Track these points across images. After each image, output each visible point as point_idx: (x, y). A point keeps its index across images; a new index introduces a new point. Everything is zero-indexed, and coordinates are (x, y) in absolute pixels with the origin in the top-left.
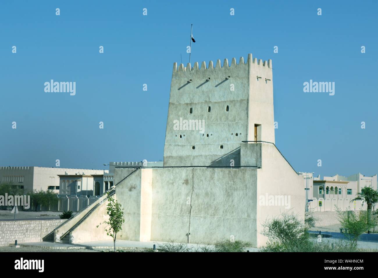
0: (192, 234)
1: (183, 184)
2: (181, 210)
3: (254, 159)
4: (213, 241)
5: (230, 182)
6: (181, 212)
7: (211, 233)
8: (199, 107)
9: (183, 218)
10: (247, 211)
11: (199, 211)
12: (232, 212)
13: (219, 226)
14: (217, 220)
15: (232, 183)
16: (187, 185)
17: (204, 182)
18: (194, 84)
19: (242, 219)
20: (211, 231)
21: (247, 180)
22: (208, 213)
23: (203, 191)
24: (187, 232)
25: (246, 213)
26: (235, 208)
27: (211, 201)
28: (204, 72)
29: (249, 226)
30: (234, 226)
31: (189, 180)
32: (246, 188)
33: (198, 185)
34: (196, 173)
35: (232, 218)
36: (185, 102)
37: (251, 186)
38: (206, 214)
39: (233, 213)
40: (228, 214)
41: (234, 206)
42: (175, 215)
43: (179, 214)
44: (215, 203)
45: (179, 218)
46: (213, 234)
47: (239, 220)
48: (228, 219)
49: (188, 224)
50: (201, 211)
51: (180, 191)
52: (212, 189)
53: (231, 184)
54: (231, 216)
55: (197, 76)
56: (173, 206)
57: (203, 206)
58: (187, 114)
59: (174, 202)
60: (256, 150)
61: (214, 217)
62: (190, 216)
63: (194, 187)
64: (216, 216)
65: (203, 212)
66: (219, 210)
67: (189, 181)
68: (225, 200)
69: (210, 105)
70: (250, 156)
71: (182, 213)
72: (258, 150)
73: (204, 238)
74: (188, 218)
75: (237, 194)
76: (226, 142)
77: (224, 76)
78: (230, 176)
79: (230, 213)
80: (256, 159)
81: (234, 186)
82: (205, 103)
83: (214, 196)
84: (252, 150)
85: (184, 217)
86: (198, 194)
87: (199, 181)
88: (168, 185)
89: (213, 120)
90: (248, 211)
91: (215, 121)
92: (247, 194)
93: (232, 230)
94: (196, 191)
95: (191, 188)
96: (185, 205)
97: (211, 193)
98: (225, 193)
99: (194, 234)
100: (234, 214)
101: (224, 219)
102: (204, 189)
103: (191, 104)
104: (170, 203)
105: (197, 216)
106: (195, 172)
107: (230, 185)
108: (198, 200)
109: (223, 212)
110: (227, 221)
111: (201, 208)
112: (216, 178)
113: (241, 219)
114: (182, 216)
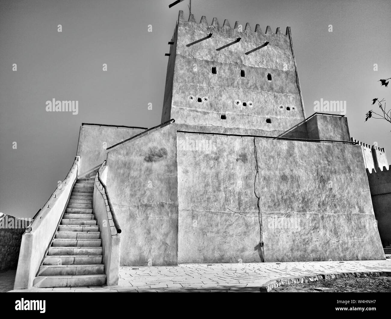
0: (267, 245)
1: (237, 160)
2: (240, 204)
3: (340, 136)
4: (311, 255)
5: (321, 161)
6: (240, 206)
7: (304, 240)
8: (227, 68)
9: (245, 216)
10: (357, 204)
11: (275, 205)
12: (333, 205)
13: (315, 228)
14: (311, 218)
15: (326, 162)
16: (244, 162)
17: (277, 159)
18: (216, 41)
19: (352, 215)
20: (303, 237)
21: (349, 160)
22: (292, 208)
23: (277, 173)
24: (258, 242)
25: (356, 207)
26: (337, 199)
27: (294, 189)
28: (229, 31)
29: (365, 227)
30: (342, 226)
31: (247, 155)
32: (350, 170)
33: (266, 163)
34: (261, 146)
35: (336, 215)
36: (203, 58)
37: (356, 168)
38: (290, 209)
39: (336, 207)
40: (328, 208)
41: (335, 196)
42: (227, 211)
43: (235, 210)
44: (301, 191)
45: (236, 216)
46: (307, 241)
47: (347, 218)
48: (329, 217)
49: (257, 228)
50: (279, 205)
51: (232, 171)
52: (292, 170)
53: (325, 164)
54: (333, 211)
55: (219, 33)
56: (222, 195)
57: (280, 197)
58: (208, 73)
59: (222, 188)
60: (340, 125)
61: (304, 214)
62: (259, 213)
63: (260, 167)
64: (308, 212)
65: (282, 206)
66: (311, 202)
67: (249, 157)
68: (317, 187)
69: (243, 69)
70: (333, 131)
71: (241, 208)
72: (344, 125)
73: (292, 250)
74: (256, 216)
75: (337, 179)
76: (274, 116)
77: (259, 41)
78: (321, 153)
79: (330, 206)
80: (341, 136)
81: (330, 168)
82: (235, 65)
83: (298, 182)
84: (334, 124)
85: (248, 215)
86: (267, 177)
87: (268, 157)
88: (207, 161)
89: (251, 86)
90: (359, 203)
91: (253, 89)
92: (351, 179)
93: (339, 234)
94: (262, 172)
95: (253, 167)
96: (246, 195)
97: (292, 176)
98: (317, 177)
99: (272, 245)
100: (338, 208)
101: (322, 217)
102: (278, 170)
103: (213, 62)
104: (214, 192)
105: (273, 212)
106: (258, 144)
107: (323, 166)
108: (270, 187)
109: (319, 205)
110: (328, 219)
111: (278, 200)
112: (297, 155)
113: (350, 215)
114: (244, 213)
